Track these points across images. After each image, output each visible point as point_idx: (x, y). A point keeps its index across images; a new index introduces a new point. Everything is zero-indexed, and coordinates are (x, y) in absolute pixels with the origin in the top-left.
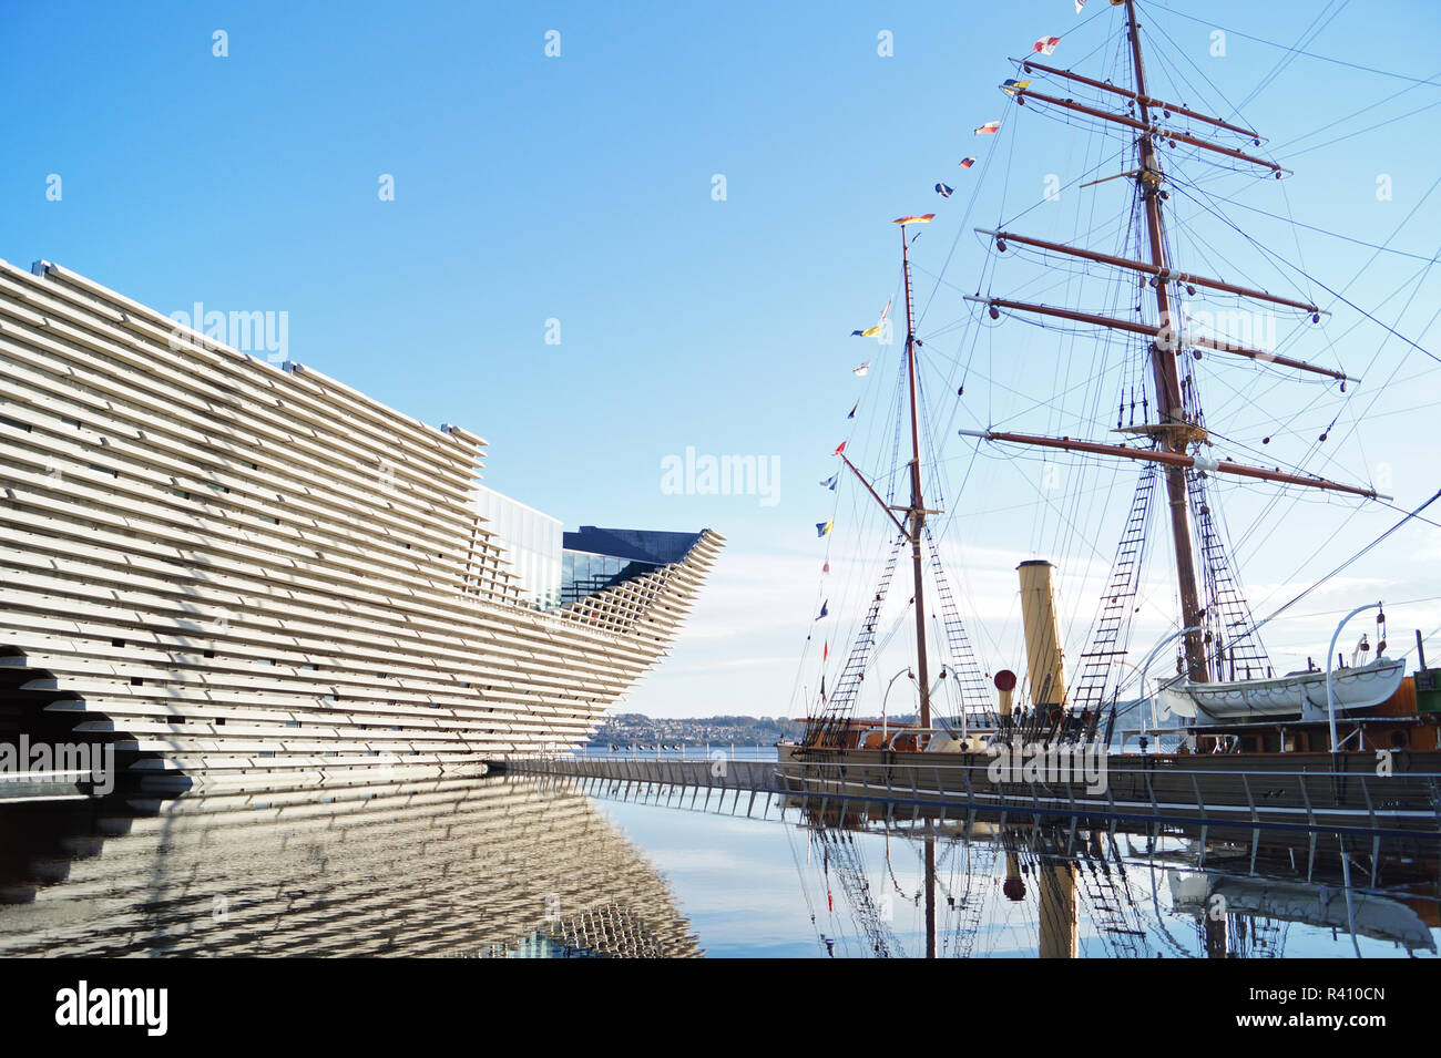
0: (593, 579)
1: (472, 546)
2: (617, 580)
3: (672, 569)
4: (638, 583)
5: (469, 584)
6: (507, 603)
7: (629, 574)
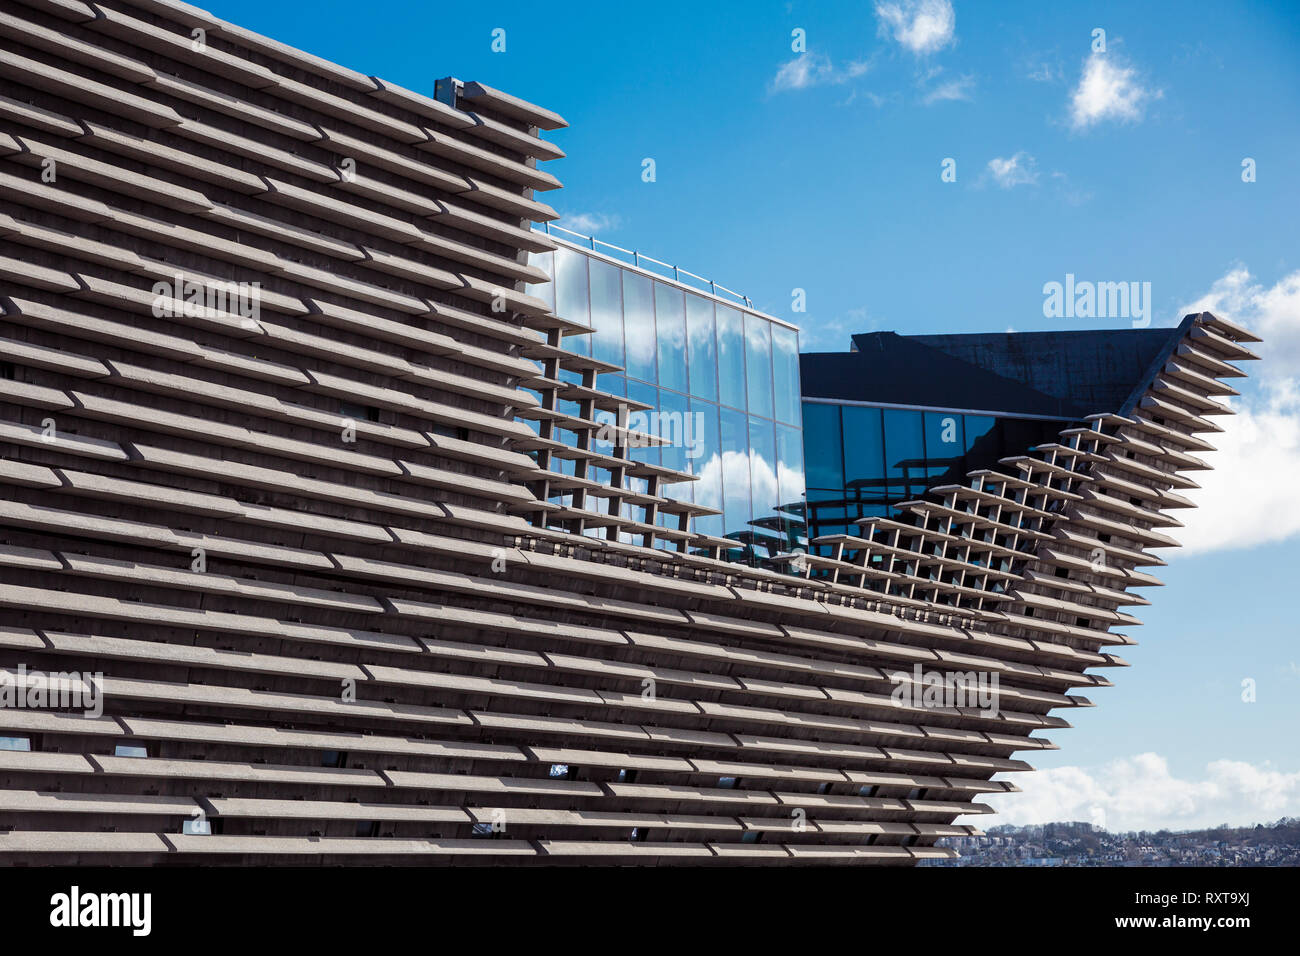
0: (898, 473)
1: (547, 404)
2: (959, 470)
3: (1111, 428)
4: (1017, 473)
5: (549, 503)
6: (659, 549)
7: (992, 450)
